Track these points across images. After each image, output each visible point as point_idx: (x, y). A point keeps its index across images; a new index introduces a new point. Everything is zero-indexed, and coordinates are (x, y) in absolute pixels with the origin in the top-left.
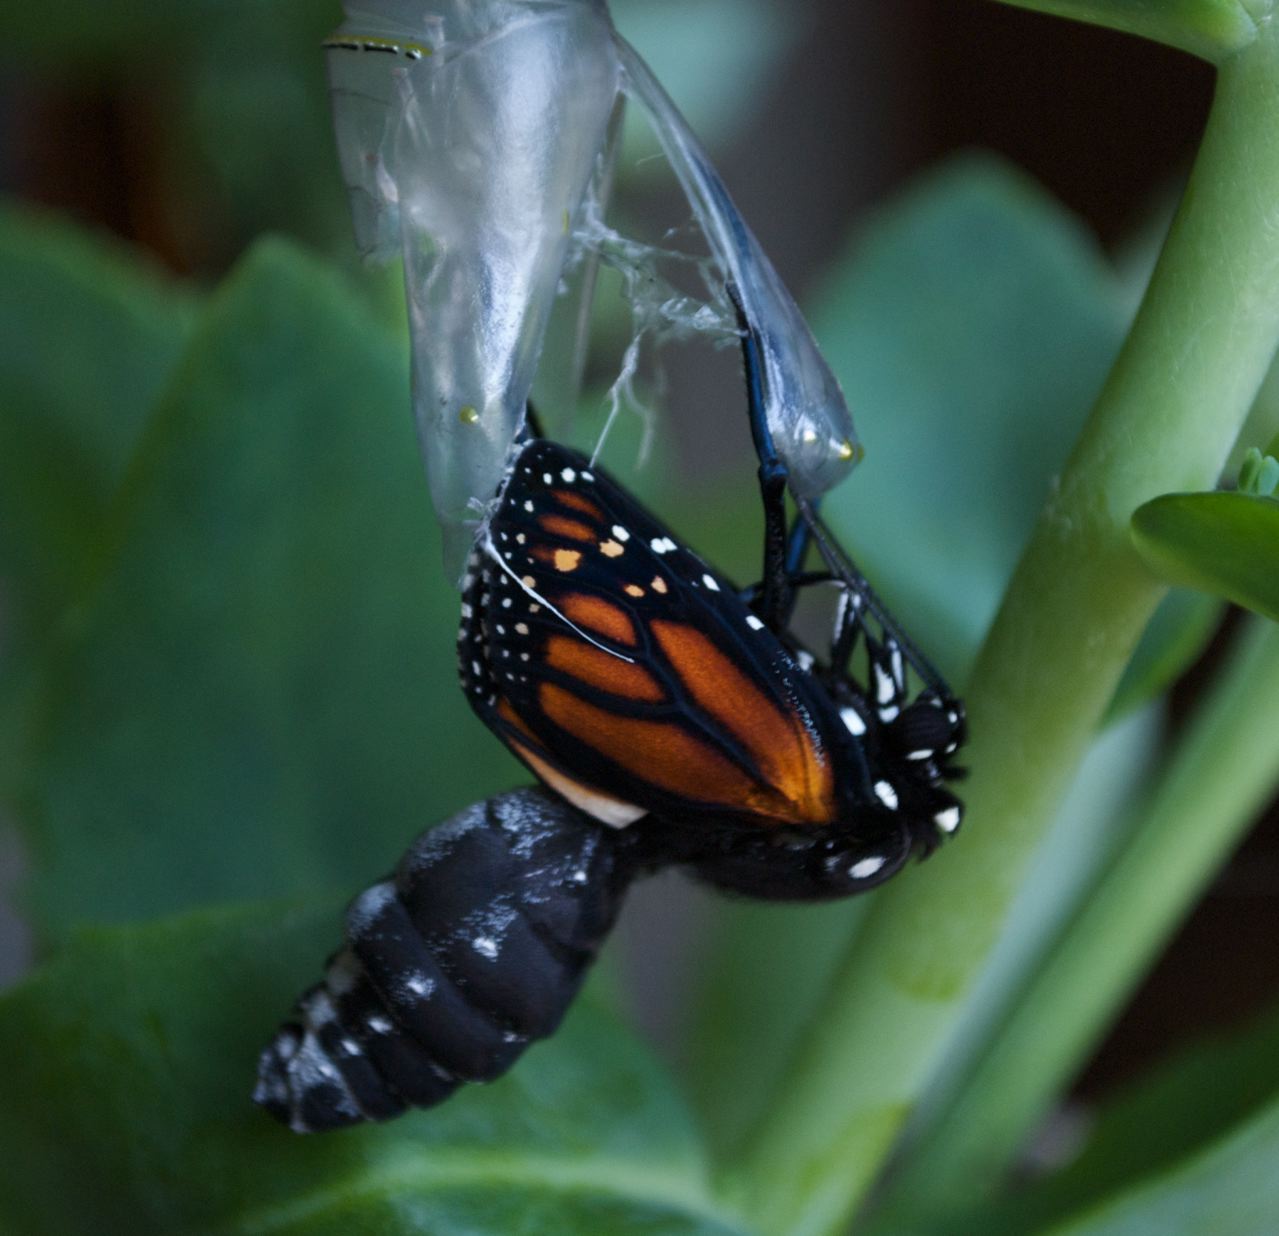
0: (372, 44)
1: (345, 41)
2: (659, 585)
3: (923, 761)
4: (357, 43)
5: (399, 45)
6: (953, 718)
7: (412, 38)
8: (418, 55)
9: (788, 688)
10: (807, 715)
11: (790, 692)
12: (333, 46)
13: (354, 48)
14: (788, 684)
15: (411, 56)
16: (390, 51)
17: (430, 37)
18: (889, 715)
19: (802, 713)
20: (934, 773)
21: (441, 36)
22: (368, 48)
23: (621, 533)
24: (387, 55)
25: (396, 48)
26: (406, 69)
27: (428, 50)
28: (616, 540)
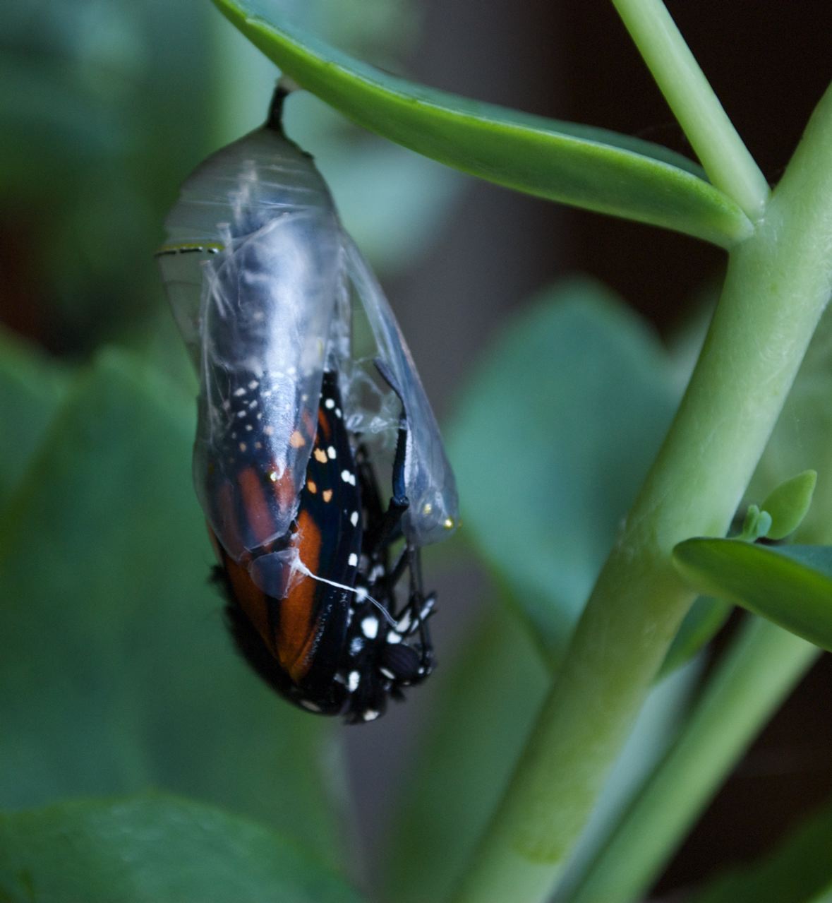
0: (184, 248)
1: (168, 249)
2: (327, 496)
3: (386, 678)
4: (175, 249)
5: (202, 246)
6: (421, 671)
7: (210, 240)
8: (216, 250)
9: (326, 611)
10: (321, 634)
11: (325, 614)
12: (160, 255)
13: (173, 253)
14: (329, 609)
15: (211, 252)
16: (197, 250)
17: (222, 237)
18: (393, 639)
19: (320, 631)
20: (387, 688)
21: (229, 235)
22: (183, 252)
23: (332, 453)
24: (195, 254)
25: (200, 248)
26: (209, 261)
27: (221, 245)
28: (327, 454)
